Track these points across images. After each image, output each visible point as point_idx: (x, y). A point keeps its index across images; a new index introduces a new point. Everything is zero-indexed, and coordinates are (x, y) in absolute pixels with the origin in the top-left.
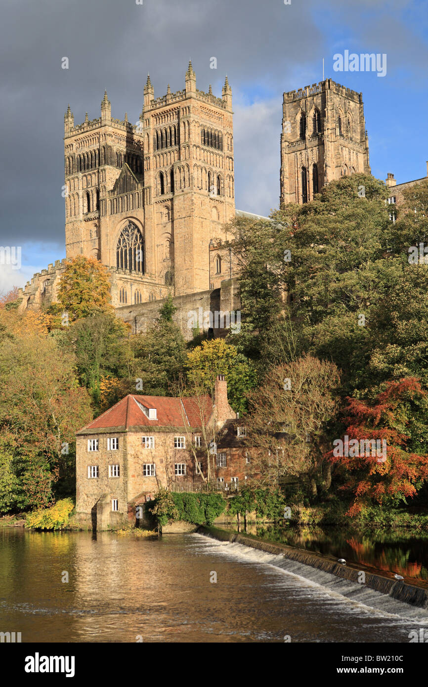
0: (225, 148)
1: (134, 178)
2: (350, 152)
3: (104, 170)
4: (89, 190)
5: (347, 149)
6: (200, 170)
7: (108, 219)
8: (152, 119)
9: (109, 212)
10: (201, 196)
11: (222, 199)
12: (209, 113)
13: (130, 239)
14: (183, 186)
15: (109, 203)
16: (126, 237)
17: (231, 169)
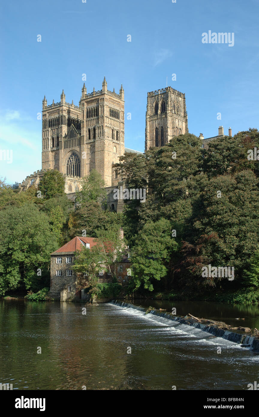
0: (121, 118)
1: (76, 131)
2: (179, 121)
3: (62, 127)
4: (54, 136)
5: (178, 120)
6: (108, 128)
7: (63, 151)
8: (85, 104)
9: (63, 148)
10: (108, 141)
11: (119, 142)
12: (113, 102)
13: (74, 160)
14: (100, 136)
15: (63, 143)
16: (71, 160)
17: (123, 128)
